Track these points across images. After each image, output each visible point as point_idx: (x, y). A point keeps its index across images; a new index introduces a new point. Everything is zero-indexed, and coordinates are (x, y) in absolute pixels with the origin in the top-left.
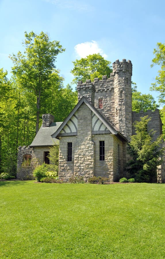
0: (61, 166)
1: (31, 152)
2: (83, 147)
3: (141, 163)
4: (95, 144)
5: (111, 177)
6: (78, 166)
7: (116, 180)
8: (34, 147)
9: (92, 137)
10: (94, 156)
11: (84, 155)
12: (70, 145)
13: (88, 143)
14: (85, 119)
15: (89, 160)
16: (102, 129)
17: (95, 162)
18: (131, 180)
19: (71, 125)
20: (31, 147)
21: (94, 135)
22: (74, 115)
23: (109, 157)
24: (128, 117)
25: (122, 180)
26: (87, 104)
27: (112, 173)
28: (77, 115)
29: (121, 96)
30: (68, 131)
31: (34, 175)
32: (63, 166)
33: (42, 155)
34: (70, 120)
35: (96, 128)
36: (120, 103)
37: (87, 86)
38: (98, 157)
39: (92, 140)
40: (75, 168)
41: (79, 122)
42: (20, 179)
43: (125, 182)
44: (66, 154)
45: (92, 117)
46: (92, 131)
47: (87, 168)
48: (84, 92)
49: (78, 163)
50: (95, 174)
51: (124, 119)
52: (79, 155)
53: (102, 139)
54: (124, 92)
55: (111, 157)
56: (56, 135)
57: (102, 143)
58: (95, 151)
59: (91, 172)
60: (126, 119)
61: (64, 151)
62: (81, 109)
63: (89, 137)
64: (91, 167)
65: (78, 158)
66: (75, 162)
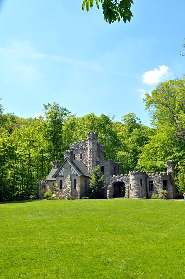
0: (57, 192)
1: (46, 184)
2: (66, 182)
3: (91, 190)
4: (72, 181)
5: (79, 197)
6: (64, 192)
7: (81, 198)
8: (48, 181)
9: (70, 177)
10: (71, 187)
11: (67, 186)
12: (61, 181)
13: (69, 180)
14: (67, 168)
15: (69, 188)
16: (75, 173)
17: (72, 189)
18: (87, 198)
19: (61, 171)
20: (46, 181)
21: (71, 176)
22: (62, 166)
23: (78, 187)
24: (94, 164)
25: (83, 198)
26: (68, 161)
27: (79, 195)
28: (64, 166)
29: (90, 153)
30: (60, 174)
31: (45, 197)
32: (58, 192)
33: (51, 185)
34: (61, 169)
35: (72, 173)
36: (90, 157)
37: (68, 152)
38: (73, 187)
39: (71, 179)
40: (63, 192)
41: (65, 170)
42: (41, 199)
43: (84, 199)
44: (59, 186)
45: (70, 168)
46: (70, 174)
47: (68, 192)
48: (67, 155)
49: (64, 190)
50: (71, 195)
51: (91, 166)
52: (65, 186)
53: (75, 178)
54: (91, 151)
55: (79, 187)
56: (54, 176)
57: (75, 180)
58: (72, 184)
59: (70, 194)
60: (93, 165)
61: (58, 184)
62: (65, 163)
63: (69, 177)
64: (70, 192)
65: (64, 187)
66: (63, 189)
